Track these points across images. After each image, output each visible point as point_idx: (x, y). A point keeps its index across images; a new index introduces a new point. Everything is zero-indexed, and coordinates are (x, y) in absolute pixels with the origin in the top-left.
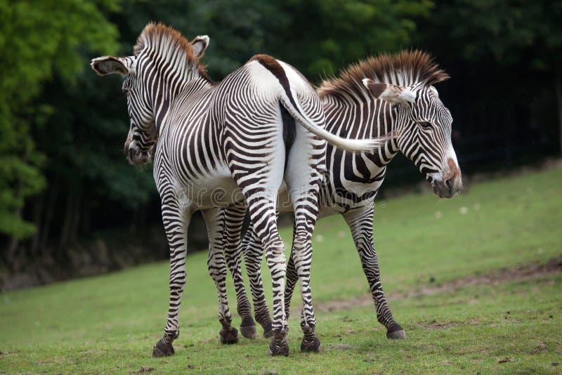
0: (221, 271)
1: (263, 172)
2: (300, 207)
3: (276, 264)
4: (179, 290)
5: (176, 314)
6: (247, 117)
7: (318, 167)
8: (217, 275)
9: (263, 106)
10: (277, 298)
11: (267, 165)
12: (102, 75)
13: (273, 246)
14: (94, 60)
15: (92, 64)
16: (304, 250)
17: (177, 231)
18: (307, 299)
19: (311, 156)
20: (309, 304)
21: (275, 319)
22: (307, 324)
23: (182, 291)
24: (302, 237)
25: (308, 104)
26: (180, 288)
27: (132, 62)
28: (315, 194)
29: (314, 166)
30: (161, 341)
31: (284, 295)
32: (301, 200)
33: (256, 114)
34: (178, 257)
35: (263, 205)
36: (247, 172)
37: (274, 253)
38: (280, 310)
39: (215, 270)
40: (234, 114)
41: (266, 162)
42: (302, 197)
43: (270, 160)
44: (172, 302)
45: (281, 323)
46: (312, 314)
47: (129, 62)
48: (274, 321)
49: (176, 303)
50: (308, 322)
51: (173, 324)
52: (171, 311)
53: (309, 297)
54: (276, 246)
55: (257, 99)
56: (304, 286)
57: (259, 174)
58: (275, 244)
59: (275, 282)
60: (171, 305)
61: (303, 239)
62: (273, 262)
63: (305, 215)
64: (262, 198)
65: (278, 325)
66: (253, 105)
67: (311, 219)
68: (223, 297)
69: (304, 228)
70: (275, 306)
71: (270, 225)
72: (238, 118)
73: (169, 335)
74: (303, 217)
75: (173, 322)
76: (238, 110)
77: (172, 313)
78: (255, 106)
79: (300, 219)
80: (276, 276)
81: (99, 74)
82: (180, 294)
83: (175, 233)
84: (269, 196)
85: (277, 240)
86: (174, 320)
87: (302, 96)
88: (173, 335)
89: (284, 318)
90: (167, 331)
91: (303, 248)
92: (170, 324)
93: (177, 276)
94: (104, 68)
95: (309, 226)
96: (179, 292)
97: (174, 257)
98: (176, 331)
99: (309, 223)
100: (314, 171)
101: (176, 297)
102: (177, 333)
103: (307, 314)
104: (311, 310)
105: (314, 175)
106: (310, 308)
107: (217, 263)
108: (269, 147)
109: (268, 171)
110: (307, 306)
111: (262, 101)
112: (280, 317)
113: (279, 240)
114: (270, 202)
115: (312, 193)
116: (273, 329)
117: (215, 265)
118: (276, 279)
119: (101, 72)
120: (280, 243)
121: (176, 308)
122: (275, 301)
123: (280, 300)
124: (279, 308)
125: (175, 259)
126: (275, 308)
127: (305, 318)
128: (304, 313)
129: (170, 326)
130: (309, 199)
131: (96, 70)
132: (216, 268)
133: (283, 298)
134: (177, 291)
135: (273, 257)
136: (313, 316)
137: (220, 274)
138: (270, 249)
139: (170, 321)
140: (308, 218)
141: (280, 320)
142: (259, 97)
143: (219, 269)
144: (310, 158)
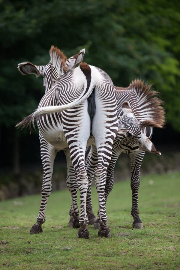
0: (73, 185)
1: (76, 131)
2: (100, 152)
3: (81, 185)
4: (46, 195)
5: (44, 209)
6: (68, 99)
7: (111, 128)
8: (71, 188)
9: (76, 92)
10: (82, 204)
11: (78, 127)
12: (25, 75)
13: (80, 174)
14: (19, 65)
15: (18, 67)
16: (100, 177)
17: (47, 160)
18: (102, 206)
19: (106, 122)
20: (103, 209)
21: (81, 216)
22: (101, 220)
23: (48, 196)
24: (99, 170)
25: (103, 91)
26: (47, 194)
27: (43, 69)
28: (109, 144)
29: (108, 128)
30: (35, 224)
31: (86, 203)
32: (101, 148)
33: (72, 97)
34: (47, 176)
35: (76, 150)
36: (68, 130)
37: (80, 178)
38: (83, 211)
39: (70, 185)
40: (62, 97)
41: (78, 125)
42: (101, 146)
43: (80, 124)
44: (42, 202)
45: (83, 219)
46: (105, 214)
47: (41, 68)
48: (80, 218)
49: (45, 202)
50: (102, 219)
51: (42, 215)
52: (42, 207)
53: (103, 205)
54: (82, 174)
55: (73, 88)
56: (100, 198)
57: (74, 132)
58: (81, 173)
59: (81, 195)
60: (42, 204)
61: (100, 171)
62: (80, 183)
63: (103, 156)
64: (76, 146)
65: (82, 220)
66: (71, 92)
67: (107, 159)
68: (73, 200)
69: (101, 164)
70: (81, 209)
71: (80, 162)
72: (64, 99)
73: (39, 221)
74: (101, 158)
75: (42, 214)
76: (64, 95)
77: (42, 209)
78: (72, 92)
79: (99, 159)
80: (81, 192)
81: (23, 74)
82: (47, 198)
83: (46, 162)
84: (80, 145)
85: (82, 171)
86: (42, 213)
87: (98, 87)
88: (41, 221)
89: (85, 216)
90: (38, 219)
91: (99, 176)
92: (40, 215)
93: (45, 187)
94: (25, 69)
95: (105, 163)
96: (47, 196)
97: (45, 176)
98: (43, 219)
99: (105, 161)
100: (109, 130)
101: (44, 199)
102: (43, 220)
103: (101, 215)
104: (104, 212)
105: (108, 133)
106: (104, 211)
107: (71, 181)
108: (79, 116)
109: (79, 130)
110: (102, 210)
111: (75, 90)
112: (83, 216)
113: (84, 170)
114: (81, 148)
115: (107, 144)
116: (80, 223)
117: (70, 182)
118: (82, 193)
119: (24, 73)
120: (84, 173)
121: (44, 206)
122: (81, 206)
123: (83, 206)
124: (83, 210)
125: (45, 177)
126: (81, 210)
127: (100, 217)
128: (100, 214)
129: (40, 216)
130: (105, 147)
131: (21, 71)
132: (70, 183)
133: (85, 205)
134: (45, 196)
135: (80, 181)
136: (105, 216)
137: (72, 187)
138: (79, 176)
139: (40, 213)
140: (104, 158)
141: (83, 217)
142: (74, 87)
143: (72, 184)
144: (105, 123)
